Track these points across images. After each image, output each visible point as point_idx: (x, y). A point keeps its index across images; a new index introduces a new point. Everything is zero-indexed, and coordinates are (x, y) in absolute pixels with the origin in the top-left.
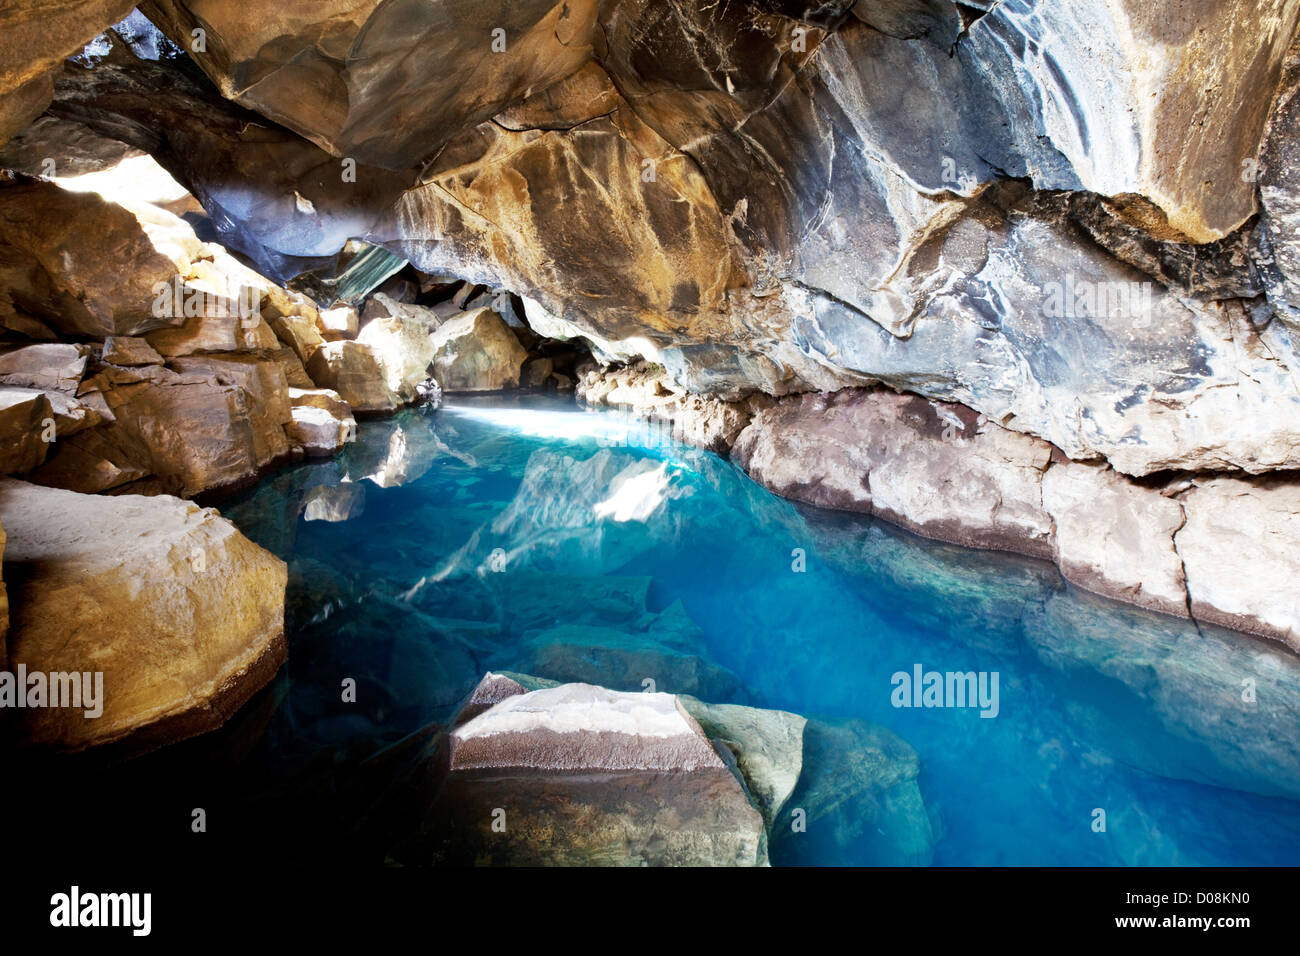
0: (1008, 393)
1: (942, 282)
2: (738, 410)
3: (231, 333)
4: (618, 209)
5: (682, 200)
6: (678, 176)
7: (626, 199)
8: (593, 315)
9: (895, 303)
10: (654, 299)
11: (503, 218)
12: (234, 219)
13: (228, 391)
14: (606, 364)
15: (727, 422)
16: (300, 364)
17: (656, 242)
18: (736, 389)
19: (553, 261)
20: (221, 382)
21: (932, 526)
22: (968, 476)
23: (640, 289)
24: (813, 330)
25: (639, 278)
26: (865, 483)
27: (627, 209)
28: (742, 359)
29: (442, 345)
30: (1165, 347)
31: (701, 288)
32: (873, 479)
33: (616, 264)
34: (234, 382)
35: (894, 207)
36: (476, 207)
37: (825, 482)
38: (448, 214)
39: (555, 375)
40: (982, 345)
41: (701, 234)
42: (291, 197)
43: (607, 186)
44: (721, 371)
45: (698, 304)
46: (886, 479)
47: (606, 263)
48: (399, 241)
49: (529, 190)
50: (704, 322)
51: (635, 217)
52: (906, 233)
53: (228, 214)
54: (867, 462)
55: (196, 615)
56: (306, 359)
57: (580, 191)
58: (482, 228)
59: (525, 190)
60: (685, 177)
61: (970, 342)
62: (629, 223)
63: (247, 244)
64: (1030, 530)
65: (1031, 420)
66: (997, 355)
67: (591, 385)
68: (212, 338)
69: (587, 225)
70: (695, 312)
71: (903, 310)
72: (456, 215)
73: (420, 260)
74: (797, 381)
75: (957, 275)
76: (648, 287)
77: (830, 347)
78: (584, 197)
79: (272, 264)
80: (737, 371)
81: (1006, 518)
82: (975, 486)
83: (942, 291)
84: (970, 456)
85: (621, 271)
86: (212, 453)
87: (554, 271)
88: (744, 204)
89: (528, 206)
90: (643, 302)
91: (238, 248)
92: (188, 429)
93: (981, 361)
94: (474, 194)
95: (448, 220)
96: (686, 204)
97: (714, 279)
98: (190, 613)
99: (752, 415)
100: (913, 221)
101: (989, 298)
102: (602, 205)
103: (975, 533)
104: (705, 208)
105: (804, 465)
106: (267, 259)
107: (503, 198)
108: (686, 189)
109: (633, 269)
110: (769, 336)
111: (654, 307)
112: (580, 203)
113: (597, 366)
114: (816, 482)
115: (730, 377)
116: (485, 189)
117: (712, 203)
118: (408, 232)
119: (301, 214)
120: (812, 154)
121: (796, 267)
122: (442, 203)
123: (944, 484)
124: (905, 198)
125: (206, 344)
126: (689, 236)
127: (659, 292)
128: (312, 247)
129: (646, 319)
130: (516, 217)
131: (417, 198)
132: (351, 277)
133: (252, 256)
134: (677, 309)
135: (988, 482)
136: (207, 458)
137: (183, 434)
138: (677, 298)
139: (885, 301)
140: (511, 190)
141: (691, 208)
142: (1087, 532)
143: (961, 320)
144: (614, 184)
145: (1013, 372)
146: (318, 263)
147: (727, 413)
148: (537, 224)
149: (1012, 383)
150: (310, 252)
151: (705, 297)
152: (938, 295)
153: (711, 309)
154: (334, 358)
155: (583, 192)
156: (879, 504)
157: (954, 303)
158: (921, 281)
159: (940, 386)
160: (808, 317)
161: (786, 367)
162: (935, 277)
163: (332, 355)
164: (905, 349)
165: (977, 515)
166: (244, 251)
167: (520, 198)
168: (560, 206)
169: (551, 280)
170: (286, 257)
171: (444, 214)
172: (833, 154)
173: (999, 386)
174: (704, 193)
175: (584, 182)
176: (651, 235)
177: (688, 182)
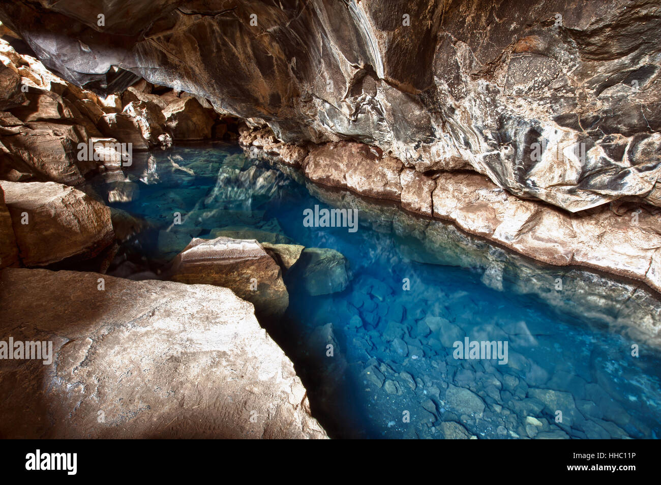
0: (389, 143)
1: (364, 99)
2: (304, 149)
3: (56, 110)
4: (241, 57)
5: (270, 55)
6: (267, 43)
7: (244, 52)
8: (235, 107)
9: (349, 107)
10: (261, 100)
11: (187, 59)
12: (49, 53)
13: (61, 139)
14: (252, 128)
15: (299, 154)
16: (93, 125)
17: (260, 74)
18: (301, 140)
19: (214, 81)
20: (56, 134)
21: (364, 192)
22: (377, 174)
23: (255, 95)
24: (325, 116)
25: (254, 91)
26: (345, 177)
27: (245, 57)
28: (302, 128)
29: (169, 116)
30: (423, 128)
31: (281, 96)
32: (347, 176)
33: (243, 84)
34: (62, 134)
35: (342, 69)
36: (174, 52)
37: (331, 177)
38: (160, 55)
39: (229, 132)
40: (380, 124)
41: (279, 71)
42: (77, 44)
43: (235, 46)
44: (294, 132)
45: (280, 103)
46: (351, 176)
47: (238, 83)
48: (137, 68)
49: (199, 46)
50: (283, 110)
51: (250, 62)
52: (348, 80)
53: (44, 50)
54: (345, 169)
55: (79, 221)
56: (96, 122)
57: (223, 48)
58: (178, 63)
59: (196, 45)
60: (270, 44)
61: (375, 123)
62: (247, 64)
63: (57, 66)
64: (396, 192)
65: (396, 153)
66: (384, 128)
67: (245, 137)
68: (46, 113)
69: (228, 64)
70: (280, 107)
71: (352, 110)
72: (164, 56)
73: (149, 77)
74: (324, 137)
75: (369, 97)
76: (258, 95)
77: (331, 124)
78: (225, 50)
79: (73, 77)
80: (301, 132)
81: (388, 188)
82: (378, 177)
83: (365, 103)
84: (379, 166)
85: (246, 87)
86: (60, 168)
87: (215, 86)
88: (294, 59)
89: (199, 54)
90: (256, 102)
91: (53, 68)
92: (45, 157)
93: (380, 131)
94: (172, 46)
95: (160, 59)
96: (271, 57)
97: (286, 93)
98: (76, 221)
99: (309, 152)
100: (349, 76)
101: (379, 106)
102: (234, 54)
103: (378, 193)
104: (280, 59)
105: (324, 171)
106: (70, 74)
107: (186, 49)
108: (271, 50)
109: (251, 86)
110: (310, 118)
111: (262, 104)
112: (223, 53)
113: (248, 129)
114: (328, 177)
115: (299, 135)
116: (177, 43)
117: (283, 57)
118: (141, 64)
119: (84, 52)
120: (315, 41)
121: (315, 90)
122: (156, 49)
123: (369, 177)
124: (346, 66)
125: (44, 115)
126: (274, 72)
127: (263, 97)
128: (93, 69)
129: (259, 109)
130: (193, 59)
131: (143, 46)
132: (115, 83)
133: (61, 72)
134: (272, 105)
135: (384, 176)
136: (58, 170)
137: (44, 159)
138: (271, 100)
139: (346, 106)
140: (190, 45)
141: (274, 59)
142: (409, 192)
143: (372, 115)
144: (239, 46)
145: (389, 135)
146: (97, 77)
147: (299, 151)
148: (204, 63)
149: (390, 139)
150: (92, 72)
151: (283, 100)
152: (364, 105)
153: (286, 105)
154: (111, 122)
155: (225, 48)
156: (349, 185)
157: (369, 108)
158: (357, 98)
159: (370, 140)
160: (323, 111)
161: (319, 131)
162: (361, 97)
163: (110, 120)
164: (355, 125)
165: (378, 187)
166: (55, 69)
167: (195, 49)
168: (214, 55)
169: (214, 89)
170: (80, 73)
171: (158, 56)
172: (321, 44)
173: (386, 140)
174: (279, 52)
175: (225, 44)
176: (258, 71)
177: (272, 46)
